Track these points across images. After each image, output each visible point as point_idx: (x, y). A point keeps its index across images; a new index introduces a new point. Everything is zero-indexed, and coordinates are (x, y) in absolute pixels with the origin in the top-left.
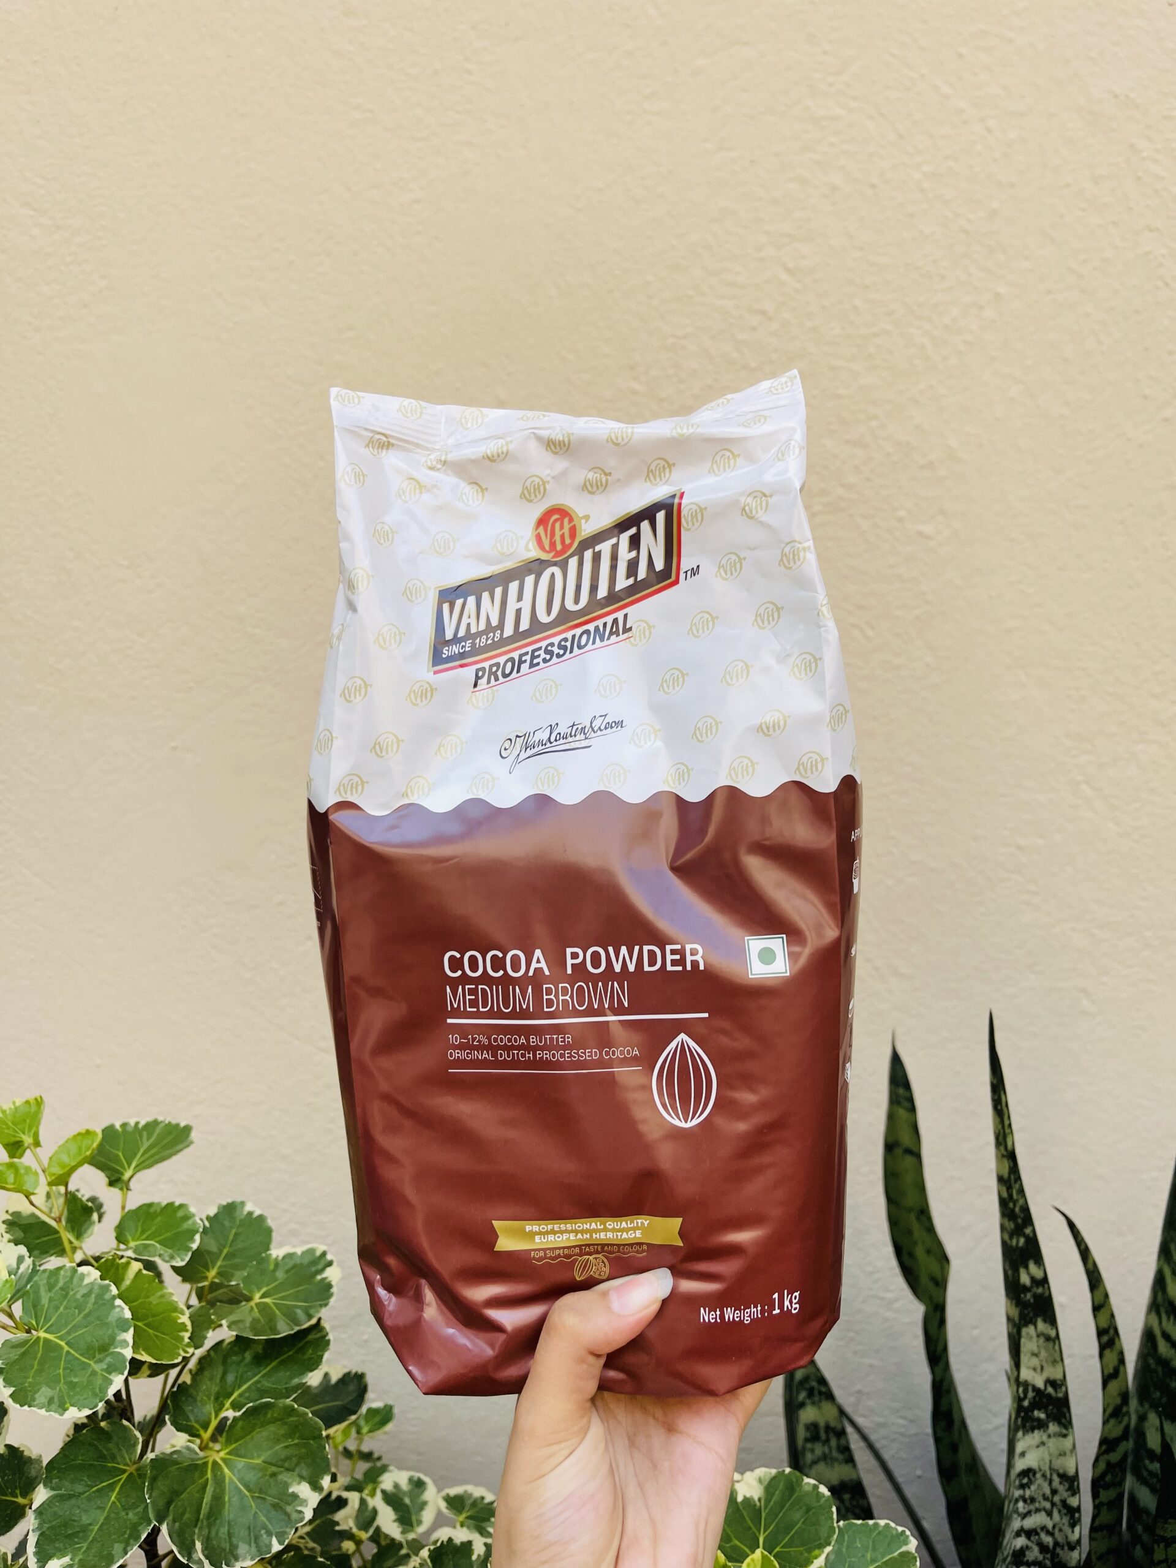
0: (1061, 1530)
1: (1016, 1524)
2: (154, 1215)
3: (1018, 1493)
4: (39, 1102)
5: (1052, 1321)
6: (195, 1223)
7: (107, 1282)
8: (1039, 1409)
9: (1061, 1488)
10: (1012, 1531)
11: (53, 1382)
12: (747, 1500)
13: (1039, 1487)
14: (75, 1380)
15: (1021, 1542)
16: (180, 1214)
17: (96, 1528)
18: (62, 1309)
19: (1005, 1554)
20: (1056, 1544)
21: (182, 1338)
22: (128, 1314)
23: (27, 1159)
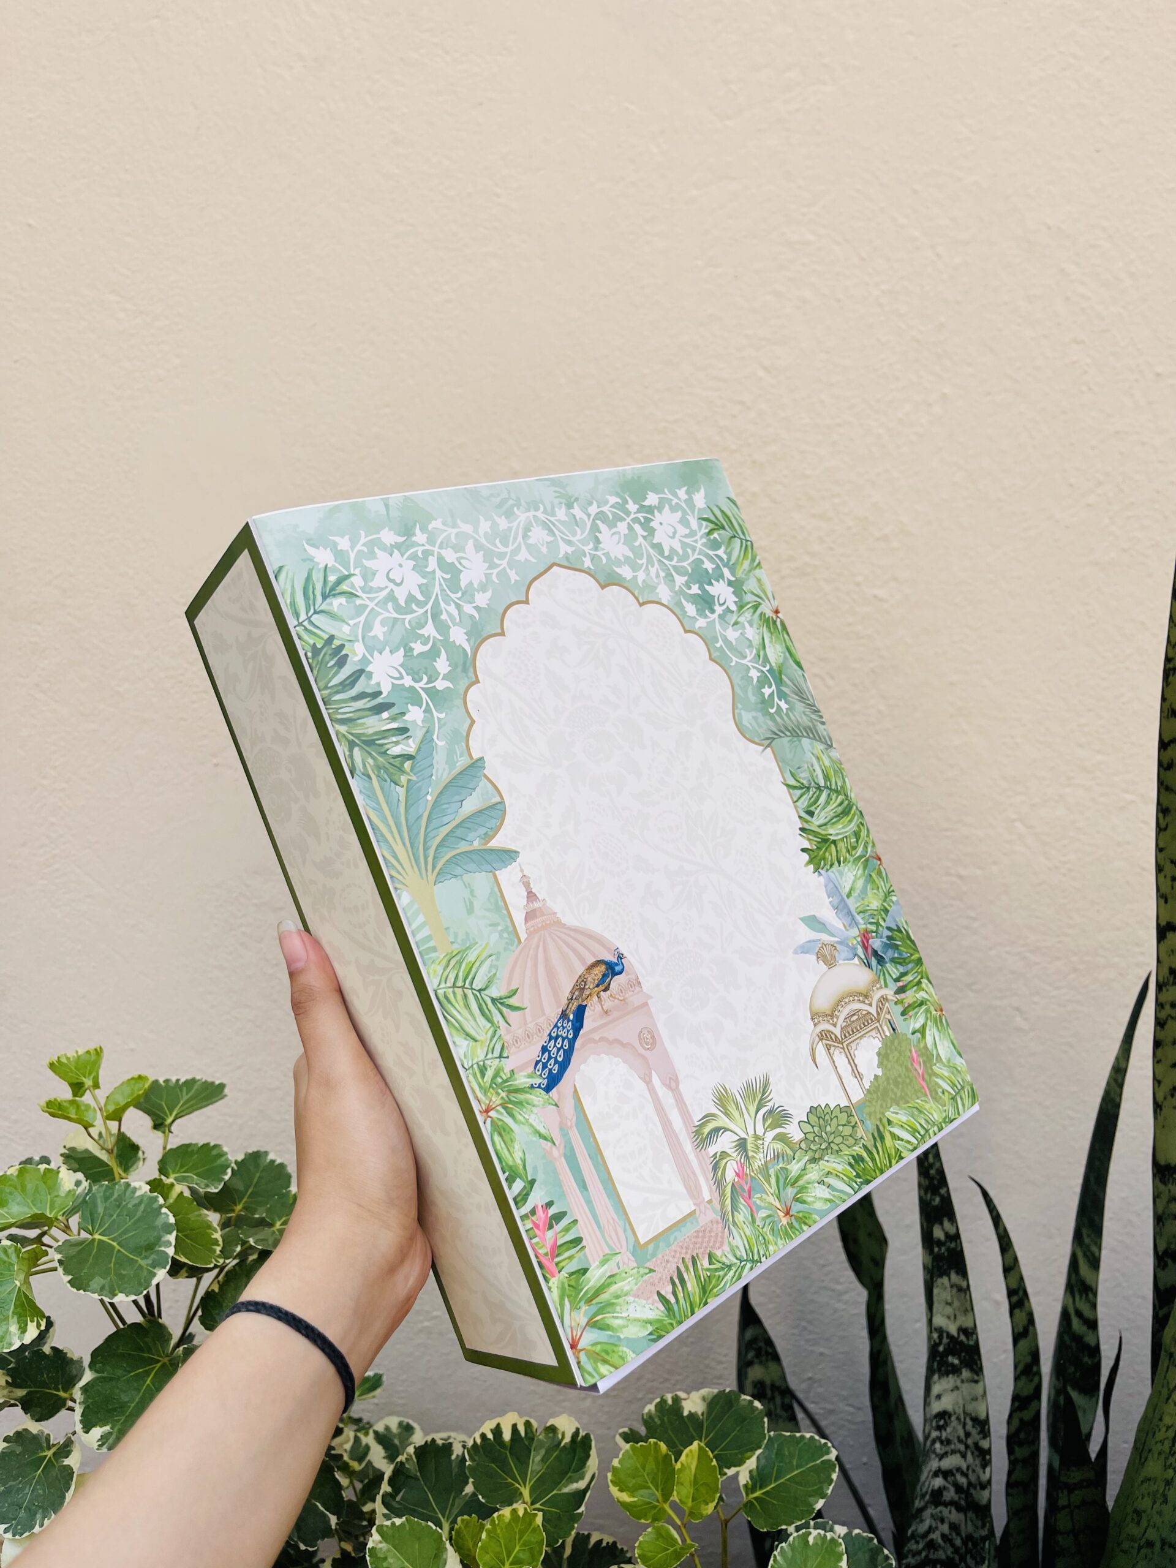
0: (974, 1471)
1: (934, 1464)
2: (192, 1152)
3: (935, 1434)
4: (99, 1052)
5: (963, 1272)
6: (227, 1160)
7: (156, 1194)
8: (953, 1355)
9: (974, 1432)
10: (931, 1470)
11: (105, 1274)
12: (692, 1415)
13: (954, 1429)
14: (124, 1272)
15: (938, 1482)
16: (214, 1152)
17: (133, 1405)
18: (115, 1216)
19: (924, 1490)
20: (970, 1484)
21: (215, 1251)
22: (172, 1220)
23: (87, 1098)
